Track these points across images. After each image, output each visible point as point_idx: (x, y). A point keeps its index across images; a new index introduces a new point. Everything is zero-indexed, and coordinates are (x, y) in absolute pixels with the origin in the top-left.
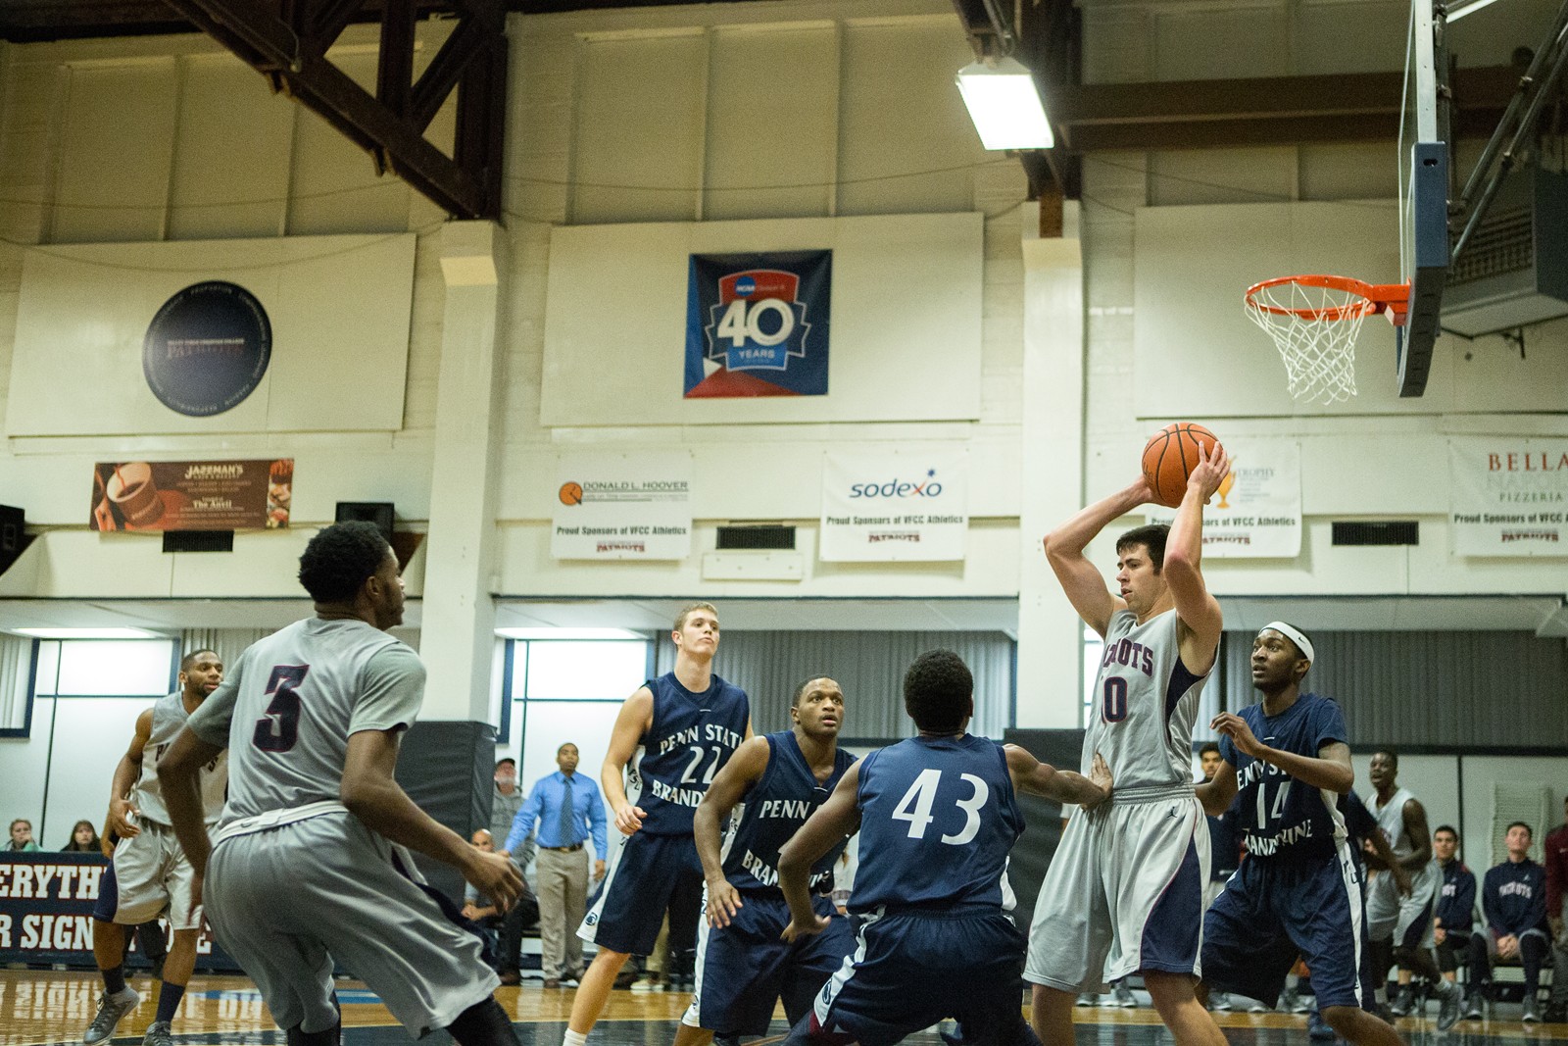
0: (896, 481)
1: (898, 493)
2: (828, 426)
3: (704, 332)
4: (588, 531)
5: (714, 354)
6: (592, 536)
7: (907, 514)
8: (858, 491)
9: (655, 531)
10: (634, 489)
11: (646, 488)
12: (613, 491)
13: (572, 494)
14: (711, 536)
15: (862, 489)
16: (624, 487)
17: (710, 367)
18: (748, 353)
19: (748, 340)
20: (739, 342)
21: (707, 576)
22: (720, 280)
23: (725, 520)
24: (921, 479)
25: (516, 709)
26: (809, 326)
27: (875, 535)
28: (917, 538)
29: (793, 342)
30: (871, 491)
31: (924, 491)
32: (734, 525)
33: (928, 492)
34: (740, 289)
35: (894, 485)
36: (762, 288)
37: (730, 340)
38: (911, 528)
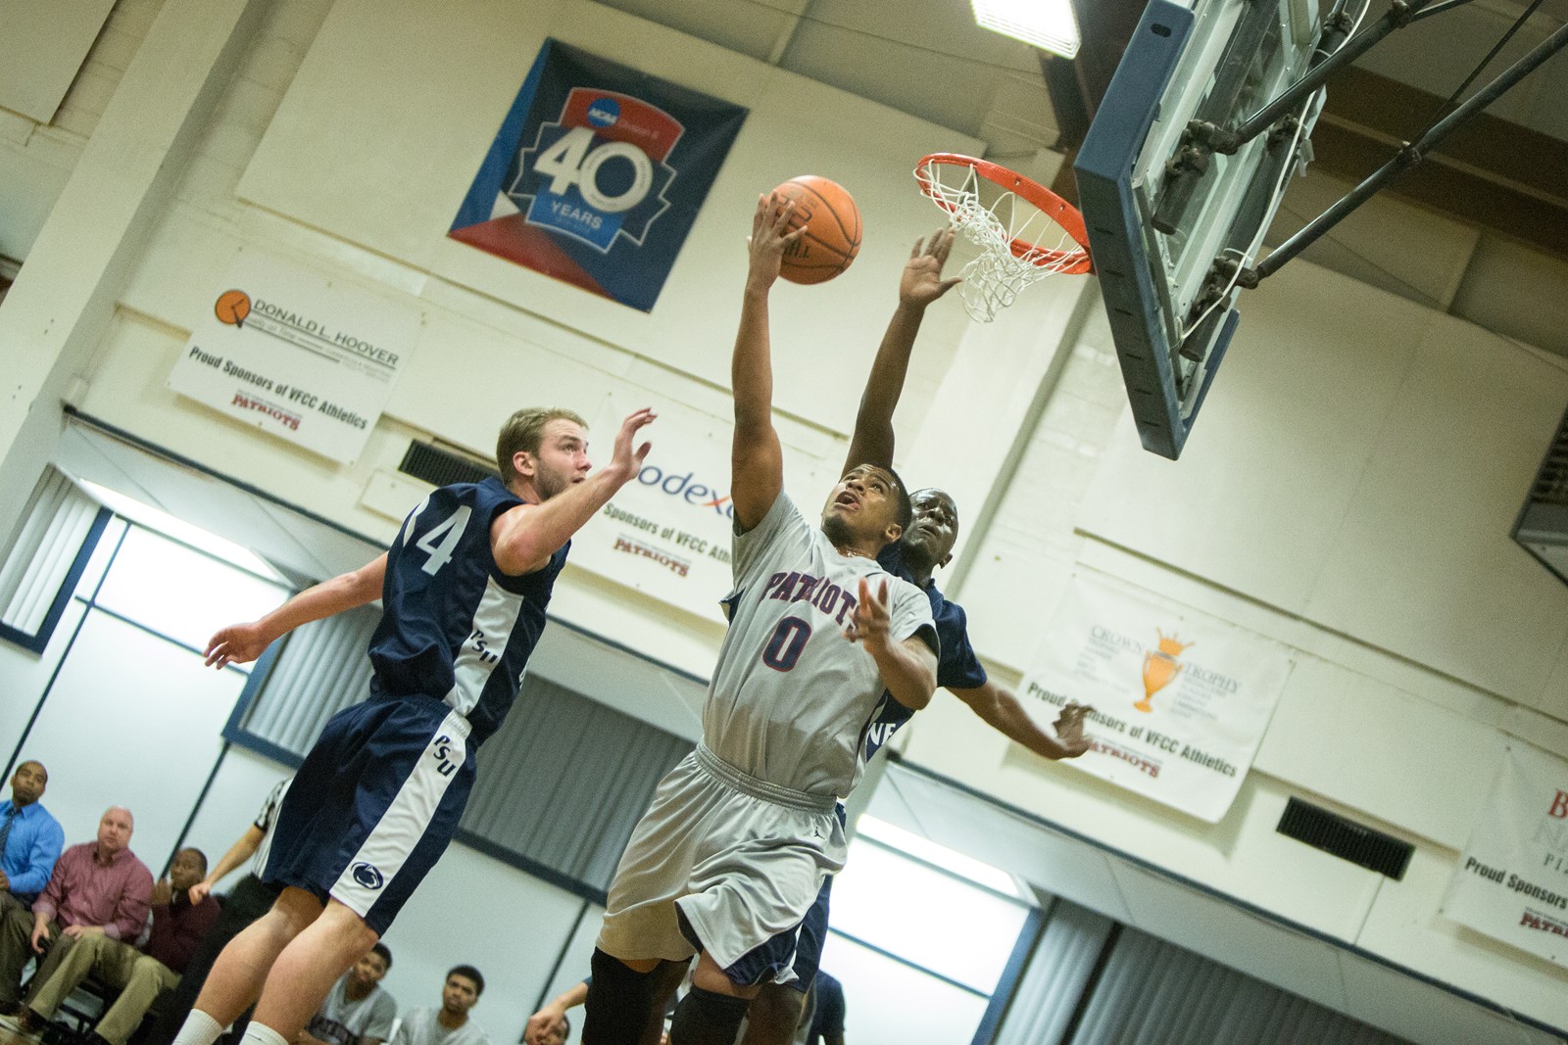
0: (690, 476)
1: (686, 495)
2: (630, 359)
3: (516, 155)
4: (232, 370)
5: (516, 191)
6: (234, 378)
7: (686, 531)
9: (323, 408)
10: (321, 337)
11: (339, 342)
12: (291, 326)
13: (234, 309)
14: (398, 447)
16: (308, 329)
17: (503, 206)
18: (565, 210)
19: (573, 190)
20: (558, 188)
21: (366, 502)
22: (574, 90)
23: (428, 433)
25: (73, 610)
26: (668, 204)
27: (627, 541)
28: (684, 571)
29: (632, 219)
30: (650, 476)
31: (724, 507)
32: (439, 446)
34: (595, 113)
35: (685, 481)
36: (626, 125)
37: (549, 180)
38: (682, 553)
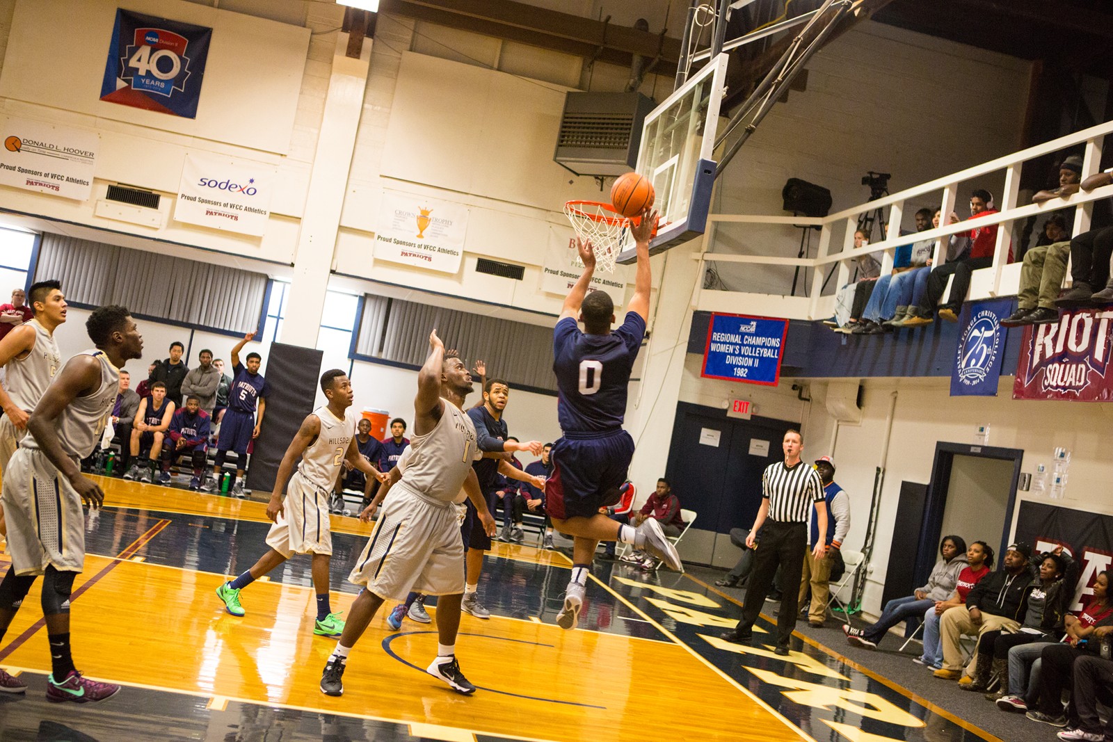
0: (229, 181)
1: (229, 189)
2: (192, 138)
4: (21, 170)
5: (124, 76)
6: (24, 174)
7: (233, 203)
8: (205, 183)
9: (68, 180)
10: (57, 150)
11: (66, 151)
12: (42, 148)
13: (14, 144)
14: (104, 190)
15: (207, 182)
16: (51, 147)
17: (120, 84)
18: (147, 81)
19: (148, 72)
20: (142, 72)
21: (97, 214)
22: (135, 29)
23: (114, 182)
24: (245, 183)
26: (190, 73)
27: (210, 211)
28: (236, 218)
29: (177, 81)
30: (213, 184)
31: (245, 191)
32: (120, 186)
33: (247, 192)
34: (148, 38)
35: (227, 184)
36: (163, 42)
37: (137, 70)
38: (233, 212)
